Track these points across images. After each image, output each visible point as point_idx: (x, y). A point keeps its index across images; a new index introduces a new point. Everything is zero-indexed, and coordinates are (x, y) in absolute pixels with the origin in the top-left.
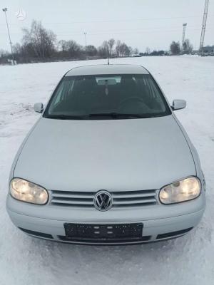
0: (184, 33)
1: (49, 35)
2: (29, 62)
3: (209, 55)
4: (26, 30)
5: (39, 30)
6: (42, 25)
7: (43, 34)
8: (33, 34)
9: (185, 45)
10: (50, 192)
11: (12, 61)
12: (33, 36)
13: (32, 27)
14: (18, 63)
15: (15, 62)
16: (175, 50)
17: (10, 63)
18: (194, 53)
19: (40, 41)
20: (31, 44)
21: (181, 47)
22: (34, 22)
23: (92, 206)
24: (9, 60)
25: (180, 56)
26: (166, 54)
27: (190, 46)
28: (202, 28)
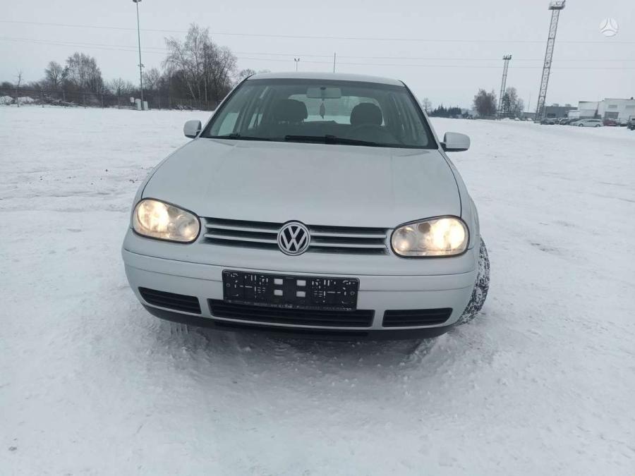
0: (505, 75)
1: (221, 56)
2: (174, 106)
3: (557, 122)
4: (174, 44)
5: (202, 46)
6: (209, 36)
7: (209, 54)
8: (189, 53)
9: (507, 99)
10: (203, 221)
11: (138, 101)
12: (188, 56)
13: (188, 38)
14: (150, 107)
15: (146, 103)
16: (485, 107)
17: (134, 106)
18: (525, 117)
19: (201, 68)
20: (181, 73)
21: (498, 103)
22: (194, 30)
23: (275, 247)
24: (132, 100)
25: (496, 121)
26: (466, 115)
27: (516, 103)
28: (544, 68)
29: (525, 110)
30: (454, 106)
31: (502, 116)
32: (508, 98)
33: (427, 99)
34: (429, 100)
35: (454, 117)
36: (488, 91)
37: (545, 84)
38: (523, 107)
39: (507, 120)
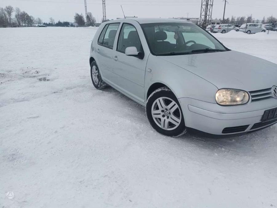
16: (80, 22)
18: (98, 25)
21: (85, 19)
25: (87, 27)
26: (72, 25)
27: (93, 19)
28: (103, 4)
29: (97, 22)
30: (65, 21)
31: (88, 25)
32: (89, 17)
33: (52, 18)
34: (53, 18)
35: (67, 27)
36: (80, 14)
37: (104, 11)
38: (95, 21)
39: (91, 27)
